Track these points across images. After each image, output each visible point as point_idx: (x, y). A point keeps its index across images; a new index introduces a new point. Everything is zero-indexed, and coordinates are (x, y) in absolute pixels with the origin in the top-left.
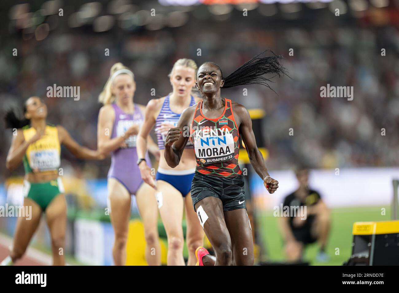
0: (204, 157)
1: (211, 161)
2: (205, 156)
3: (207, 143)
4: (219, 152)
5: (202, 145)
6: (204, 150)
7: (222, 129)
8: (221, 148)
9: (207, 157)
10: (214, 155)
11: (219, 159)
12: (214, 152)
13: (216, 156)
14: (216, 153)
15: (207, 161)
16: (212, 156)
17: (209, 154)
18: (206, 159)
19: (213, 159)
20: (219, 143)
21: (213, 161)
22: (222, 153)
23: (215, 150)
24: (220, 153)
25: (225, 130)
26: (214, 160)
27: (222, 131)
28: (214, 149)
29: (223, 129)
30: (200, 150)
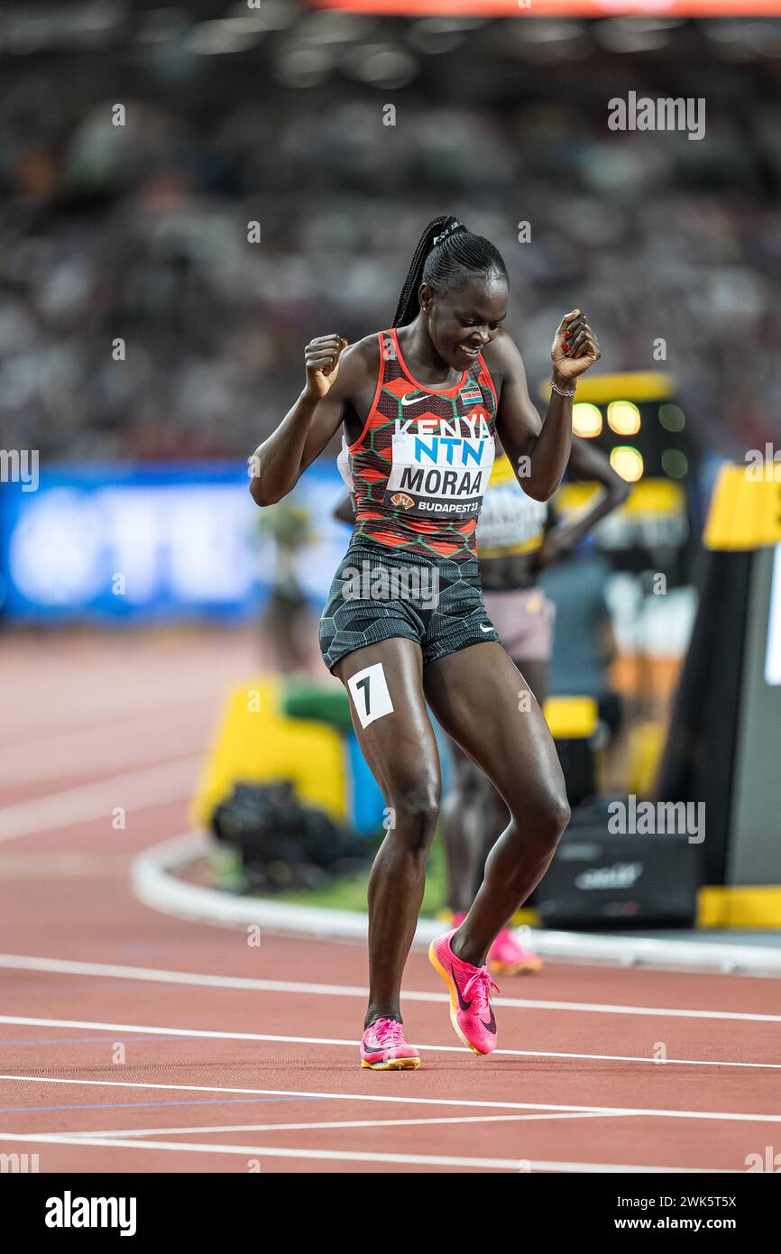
0: (413, 491)
1: (430, 507)
2: (418, 489)
3: (433, 455)
4: (458, 484)
5: (418, 457)
6: (420, 473)
7: (470, 418)
8: (467, 475)
9: (423, 493)
10: (444, 492)
11: (451, 506)
12: (446, 483)
13: (448, 495)
14: (449, 487)
15: (417, 505)
16: (438, 495)
17: (432, 487)
18: (417, 499)
19: (437, 505)
20: (465, 460)
21: (436, 510)
22: (465, 488)
23: (451, 478)
24: (462, 488)
25: (478, 421)
26: (439, 508)
27: (471, 424)
28: (447, 473)
29: (475, 417)
30: (408, 471)
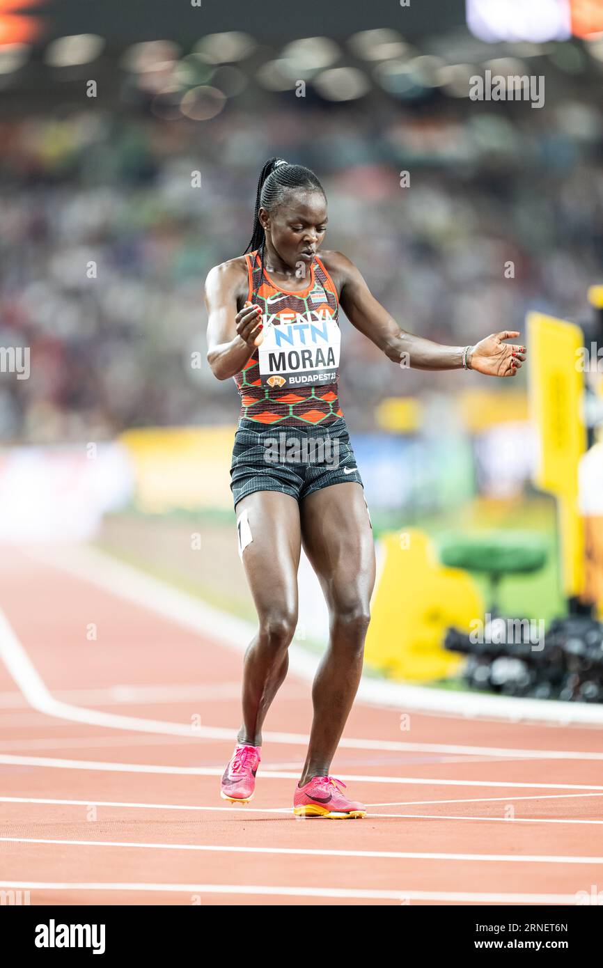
0: (281, 371)
1: (298, 380)
2: (284, 369)
3: (290, 341)
4: (314, 358)
5: (278, 343)
6: (282, 355)
7: (318, 312)
8: (319, 351)
9: (289, 370)
10: (304, 367)
11: (314, 376)
12: (304, 359)
13: (308, 369)
14: (307, 363)
15: (288, 381)
17: (294, 365)
18: (286, 376)
19: (303, 377)
20: (314, 340)
21: (303, 381)
22: (321, 361)
23: (307, 355)
24: (318, 361)
25: (324, 314)
26: (304, 379)
27: (319, 316)
28: (303, 352)
29: (322, 311)
30: (272, 356)
